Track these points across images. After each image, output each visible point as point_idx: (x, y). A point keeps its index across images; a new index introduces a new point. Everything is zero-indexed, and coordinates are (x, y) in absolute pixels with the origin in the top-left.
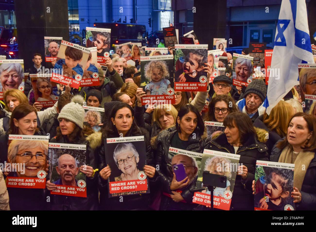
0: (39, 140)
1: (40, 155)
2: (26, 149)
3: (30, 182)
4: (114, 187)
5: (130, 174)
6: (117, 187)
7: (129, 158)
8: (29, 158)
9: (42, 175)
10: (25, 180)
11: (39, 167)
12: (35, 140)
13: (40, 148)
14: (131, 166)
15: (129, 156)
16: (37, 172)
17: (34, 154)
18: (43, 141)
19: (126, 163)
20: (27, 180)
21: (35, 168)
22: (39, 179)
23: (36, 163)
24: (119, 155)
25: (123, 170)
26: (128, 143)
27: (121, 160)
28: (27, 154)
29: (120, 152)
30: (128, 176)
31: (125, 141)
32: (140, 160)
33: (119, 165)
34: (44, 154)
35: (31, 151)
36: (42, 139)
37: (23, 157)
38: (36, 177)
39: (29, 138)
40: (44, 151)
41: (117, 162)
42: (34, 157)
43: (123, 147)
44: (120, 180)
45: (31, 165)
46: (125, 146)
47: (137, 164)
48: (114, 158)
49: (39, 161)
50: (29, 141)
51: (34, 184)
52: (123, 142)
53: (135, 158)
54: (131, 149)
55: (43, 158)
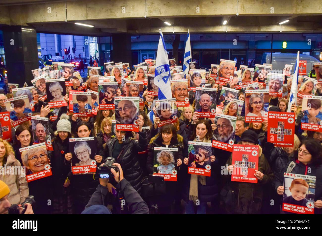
0: (39, 146)
1: (42, 156)
2: (33, 154)
3: (42, 174)
4: (76, 170)
5: (86, 161)
6: (77, 169)
7: (84, 151)
8: (36, 159)
9: (47, 167)
10: (38, 174)
11: (44, 163)
12: (37, 147)
13: (42, 151)
14: (86, 157)
15: (85, 150)
16: (44, 166)
17: (39, 156)
18: (42, 147)
19: (82, 155)
20: (39, 174)
21: (42, 164)
22: (46, 170)
23: (42, 161)
24: (78, 149)
25: (80, 159)
26: (84, 141)
27: (79, 153)
28: (34, 158)
29: (79, 147)
30: (84, 163)
31: (82, 140)
32: (92, 153)
33: (78, 156)
34: (45, 154)
35: (36, 155)
36: (41, 145)
37: (33, 160)
38: (44, 170)
39: (32, 147)
40: (44, 152)
41: (77, 154)
42: (39, 158)
43: (80, 145)
44: (79, 166)
45: (39, 163)
46: (82, 143)
47: (90, 155)
48: (75, 151)
49: (43, 159)
50: (33, 149)
51: (45, 174)
52: (80, 141)
53: (89, 151)
54: (85, 146)
55: (45, 157)
